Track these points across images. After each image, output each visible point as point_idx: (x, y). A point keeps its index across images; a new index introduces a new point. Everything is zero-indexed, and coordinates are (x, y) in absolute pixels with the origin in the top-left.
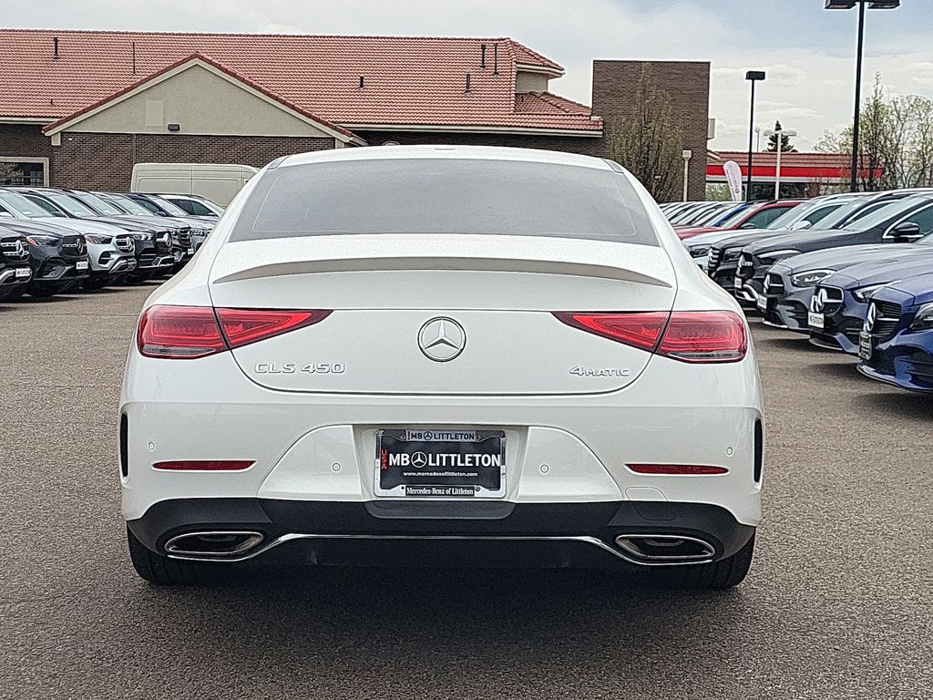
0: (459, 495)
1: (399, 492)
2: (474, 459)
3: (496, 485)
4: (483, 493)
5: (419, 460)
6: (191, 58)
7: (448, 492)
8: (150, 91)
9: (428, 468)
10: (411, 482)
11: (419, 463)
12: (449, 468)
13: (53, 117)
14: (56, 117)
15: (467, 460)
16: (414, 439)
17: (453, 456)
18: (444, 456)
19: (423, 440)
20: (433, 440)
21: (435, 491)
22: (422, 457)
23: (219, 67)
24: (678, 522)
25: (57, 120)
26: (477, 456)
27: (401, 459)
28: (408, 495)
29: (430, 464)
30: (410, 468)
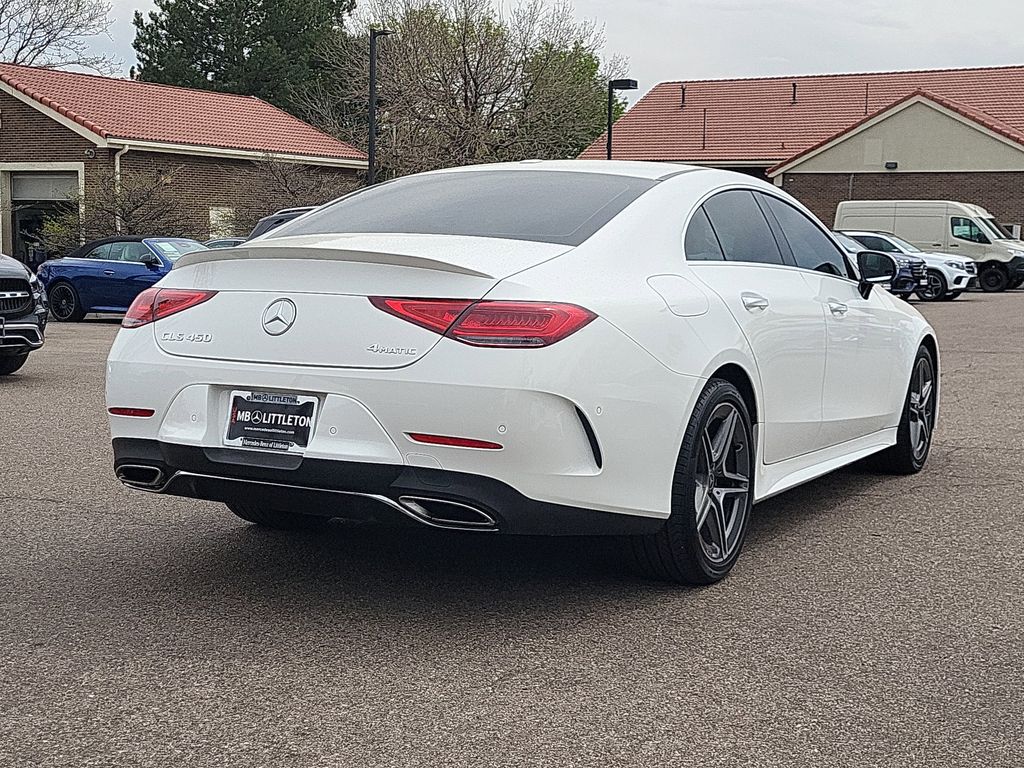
0: (278, 448)
1: (238, 443)
2: (294, 419)
3: (304, 443)
4: (295, 449)
5: (257, 417)
6: (914, 95)
7: (271, 445)
8: (870, 130)
9: (262, 425)
10: (247, 436)
11: (256, 420)
12: (275, 426)
13: (776, 160)
14: (780, 160)
15: (289, 420)
16: (255, 400)
17: (280, 416)
18: (274, 415)
19: (261, 401)
20: (268, 401)
21: (262, 444)
22: (259, 415)
23: (941, 103)
24: (451, 489)
25: (779, 162)
26: (297, 417)
27: (244, 416)
28: (244, 445)
29: (264, 421)
30: (250, 424)
